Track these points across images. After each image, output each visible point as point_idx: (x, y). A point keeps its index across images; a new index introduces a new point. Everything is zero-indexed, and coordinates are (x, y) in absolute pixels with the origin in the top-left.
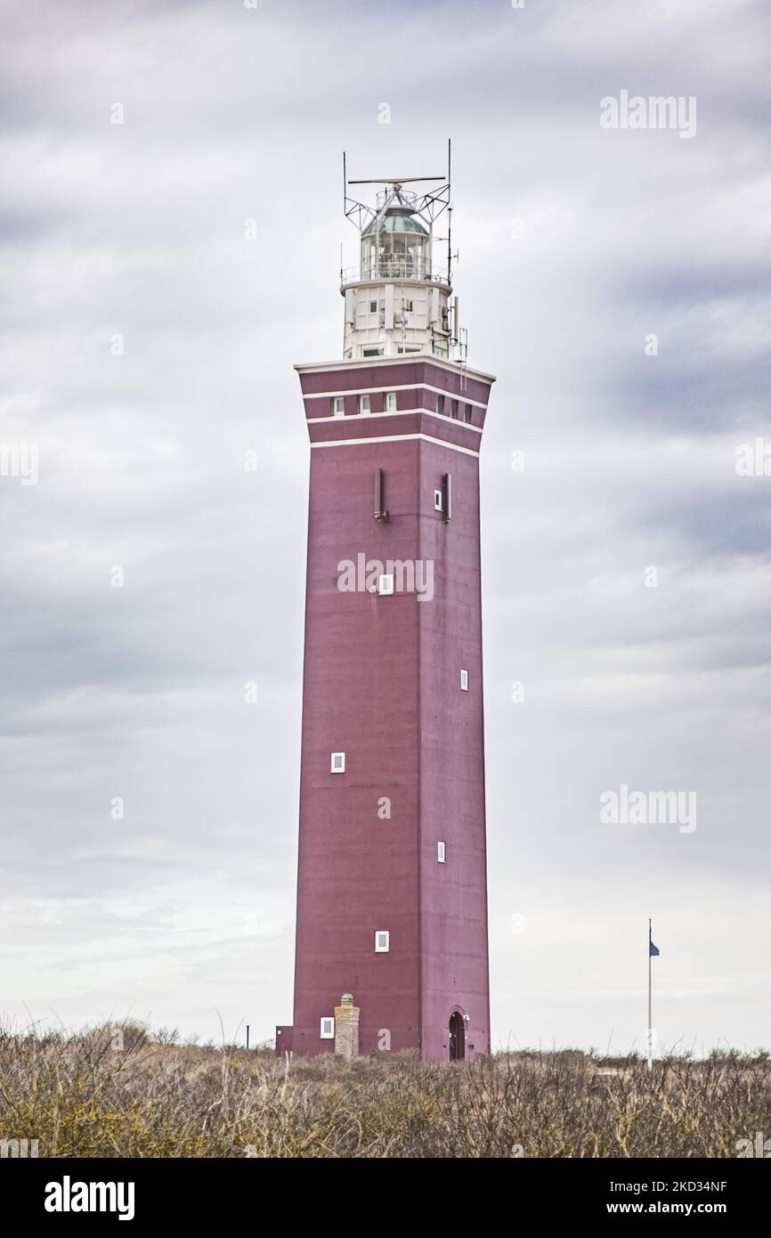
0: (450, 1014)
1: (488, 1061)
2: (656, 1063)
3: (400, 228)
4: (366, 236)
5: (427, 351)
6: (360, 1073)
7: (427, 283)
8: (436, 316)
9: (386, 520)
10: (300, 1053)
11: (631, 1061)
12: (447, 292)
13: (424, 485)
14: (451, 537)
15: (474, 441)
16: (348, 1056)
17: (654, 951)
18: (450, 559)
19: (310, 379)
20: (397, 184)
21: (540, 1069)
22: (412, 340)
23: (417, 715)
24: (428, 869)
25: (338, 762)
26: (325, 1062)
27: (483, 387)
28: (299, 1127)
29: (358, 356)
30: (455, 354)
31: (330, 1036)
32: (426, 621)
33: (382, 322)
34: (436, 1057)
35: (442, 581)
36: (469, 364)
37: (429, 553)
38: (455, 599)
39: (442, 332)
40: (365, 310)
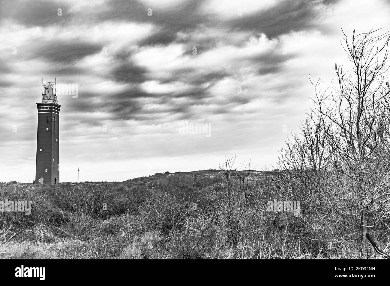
0: (54, 178)
1: (59, 184)
2: (79, 183)
4: (45, 89)
5: (53, 102)
6: (43, 186)
9: (48, 122)
10: (36, 183)
11: (76, 183)
12: (55, 95)
13: (52, 118)
14: (56, 124)
16: (42, 184)
17: (79, 171)
18: (55, 126)
19: (38, 105)
20: (49, 83)
21: (65, 184)
22: (51, 101)
23: (51, 145)
24: (52, 162)
25: (41, 150)
26: (39, 184)
27: (59, 106)
28: (34, 192)
29: (44, 102)
30: (56, 103)
31: (40, 181)
32: (52, 134)
33: (47, 98)
34: (53, 183)
35: (54, 129)
36: (58, 104)
37: (53, 126)
38: (56, 131)
39: (55, 100)
40: (45, 97)
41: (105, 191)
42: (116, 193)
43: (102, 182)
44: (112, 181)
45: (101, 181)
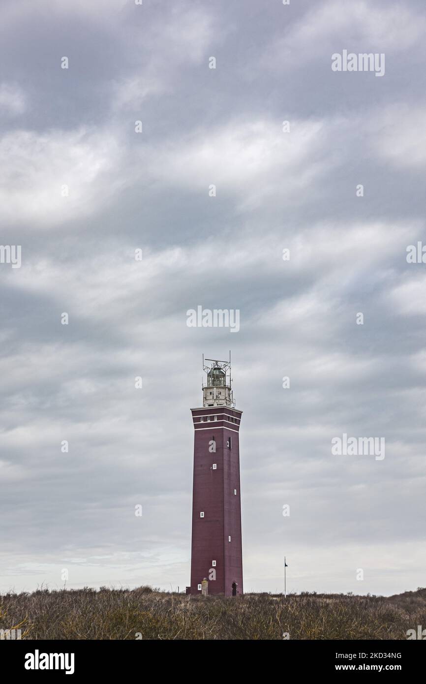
0: (232, 583)
1: (243, 596)
2: (287, 596)
3: (218, 373)
4: (209, 375)
5: (225, 405)
6: (208, 600)
7: (225, 387)
8: (227, 396)
10: (192, 594)
11: (281, 595)
12: (230, 389)
13: (224, 440)
14: (231, 454)
15: (237, 428)
16: (205, 595)
17: (286, 566)
18: (231, 460)
19: (194, 412)
20: (217, 362)
21: (256, 598)
22: (221, 402)
23: (223, 502)
24: (226, 544)
25: (202, 515)
26: (199, 596)
27: (239, 414)
28: (192, 616)
29: (207, 406)
30: (232, 406)
31: (200, 589)
32: (226, 476)
33: (213, 397)
34: (229, 595)
35: (229, 465)
36: (236, 408)
37: (226, 458)
38: (233, 470)
39: (229, 400)
40: (209, 394)
41: (352, 620)
42: (379, 627)
43: (342, 595)
44: (366, 595)
45: (339, 593)
